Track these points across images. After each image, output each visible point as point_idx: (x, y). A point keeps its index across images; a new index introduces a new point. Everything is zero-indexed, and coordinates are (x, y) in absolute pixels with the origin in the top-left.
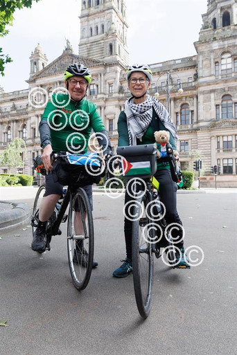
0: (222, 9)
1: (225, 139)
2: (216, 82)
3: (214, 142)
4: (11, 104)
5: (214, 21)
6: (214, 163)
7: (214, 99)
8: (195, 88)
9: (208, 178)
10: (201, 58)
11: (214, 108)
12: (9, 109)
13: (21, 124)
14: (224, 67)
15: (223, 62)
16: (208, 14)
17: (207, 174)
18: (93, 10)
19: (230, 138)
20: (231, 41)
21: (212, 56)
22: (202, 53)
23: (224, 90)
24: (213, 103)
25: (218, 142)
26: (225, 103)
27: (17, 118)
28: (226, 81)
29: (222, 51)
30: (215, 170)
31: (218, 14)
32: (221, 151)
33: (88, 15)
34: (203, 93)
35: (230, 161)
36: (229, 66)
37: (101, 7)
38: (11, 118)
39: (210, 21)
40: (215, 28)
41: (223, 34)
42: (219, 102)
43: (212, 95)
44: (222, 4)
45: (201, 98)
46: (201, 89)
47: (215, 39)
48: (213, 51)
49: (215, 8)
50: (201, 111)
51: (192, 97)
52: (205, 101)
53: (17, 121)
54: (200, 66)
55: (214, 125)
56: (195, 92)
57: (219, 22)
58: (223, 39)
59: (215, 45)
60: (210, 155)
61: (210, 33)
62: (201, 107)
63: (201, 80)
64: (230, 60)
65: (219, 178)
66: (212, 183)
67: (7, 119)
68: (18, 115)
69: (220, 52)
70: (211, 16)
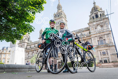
0: (95, 14)
1: (103, 51)
2: (97, 34)
3: (99, 52)
4: (34, 45)
5: (93, 17)
6: (100, 59)
7: (97, 39)
8: (90, 36)
9: (99, 64)
10: (90, 27)
11: (97, 42)
12: (33, 47)
13: (37, 51)
14: (98, 29)
15: (98, 28)
16: (91, 15)
17: (98, 63)
18: (57, 18)
19: (104, 51)
20: (99, 22)
21: (94, 26)
22: (91, 26)
23: (100, 36)
24: (97, 40)
25: (101, 52)
26: (100, 40)
27: (36, 49)
28: (100, 33)
29: (97, 25)
30: (101, 61)
31: (94, 15)
32: (102, 55)
33: (56, 20)
34: (93, 37)
35: (106, 58)
36: (100, 29)
37: (59, 17)
39: (92, 17)
40: (94, 19)
41: (96, 20)
42: (99, 40)
43: (96, 38)
44: (95, 12)
45: (92, 39)
46: (92, 36)
47: (94, 22)
48: (94, 25)
49: (93, 14)
50: (93, 43)
51: (89, 39)
53: (35, 50)
54: (91, 29)
55: (98, 47)
56: (90, 37)
57: (95, 17)
58: (97, 21)
59: (95, 23)
60: (98, 57)
61: (92, 20)
62: (93, 41)
63: (91, 34)
64: (100, 27)
65: (103, 65)
66: (101, 66)
67: (32, 50)
68: (36, 48)
69: (96, 25)
70: (92, 16)
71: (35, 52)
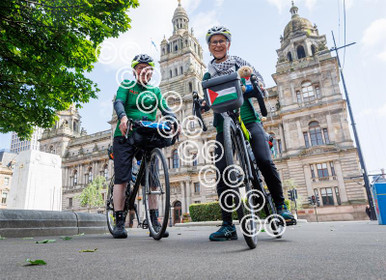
0: (295, 44)
1: (319, 167)
2: (300, 110)
3: (307, 170)
4: (93, 145)
5: (289, 54)
6: (311, 193)
7: (301, 128)
8: (279, 117)
9: (307, 211)
10: (281, 89)
11: (301, 136)
12: (91, 151)
13: (103, 165)
14: (306, 95)
15: (304, 90)
16: (282, 49)
17: (306, 206)
18: (171, 55)
19: (324, 166)
20: (309, 71)
21: (292, 86)
22: (281, 84)
23: (309, 117)
24: (300, 131)
25: (312, 171)
26: (312, 129)
27: (99, 159)
28: (310, 109)
29: (301, 80)
30: (313, 200)
31: (292, 48)
32: (317, 180)
33: (167, 60)
34: (288, 121)
35: (329, 191)
36: (311, 94)
37: (179, 52)
38: (92, 159)
39: (285, 55)
40: (291, 60)
41: (300, 65)
42: (306, 129)
43: (298, 123)
44: (295, 40)
45: (286, 126)
46: (285, 118)
47: (292, 70)
48: (291, 81)
49: (288, 43)
50: (288, 139)
51: (276, 126)
52: (291, 129)
53: (98, 162)
54: (281, 95)
55: (304, 153)
56: (279, 121)
57: (295, 55)
58: (301, 69)
59: (294, 76)
60: (304, 185)
61: (286, 65)
62: (287, 135)
63: (284, 109)
64: (311, 88)
65: (319, 211)
66: (312, 216)
67: (88, 161)
68: (100, 155)
69: (299, 82)
70: (286, 51)
71: (95, 166)
